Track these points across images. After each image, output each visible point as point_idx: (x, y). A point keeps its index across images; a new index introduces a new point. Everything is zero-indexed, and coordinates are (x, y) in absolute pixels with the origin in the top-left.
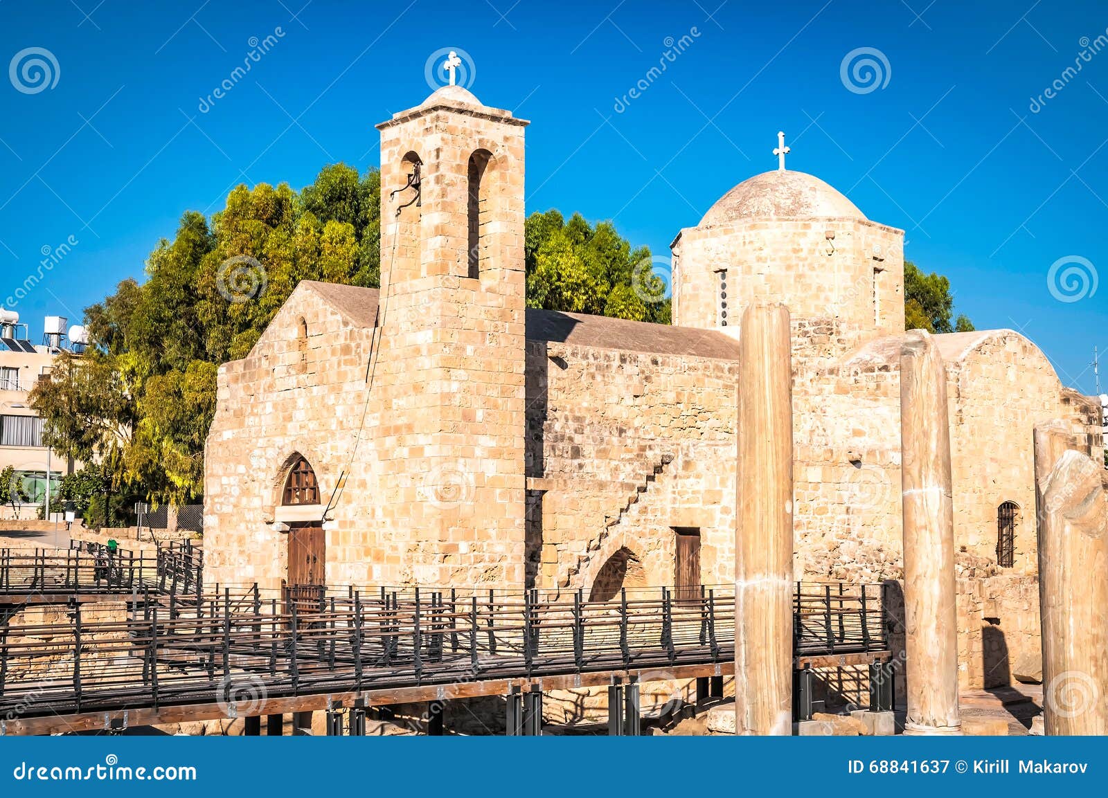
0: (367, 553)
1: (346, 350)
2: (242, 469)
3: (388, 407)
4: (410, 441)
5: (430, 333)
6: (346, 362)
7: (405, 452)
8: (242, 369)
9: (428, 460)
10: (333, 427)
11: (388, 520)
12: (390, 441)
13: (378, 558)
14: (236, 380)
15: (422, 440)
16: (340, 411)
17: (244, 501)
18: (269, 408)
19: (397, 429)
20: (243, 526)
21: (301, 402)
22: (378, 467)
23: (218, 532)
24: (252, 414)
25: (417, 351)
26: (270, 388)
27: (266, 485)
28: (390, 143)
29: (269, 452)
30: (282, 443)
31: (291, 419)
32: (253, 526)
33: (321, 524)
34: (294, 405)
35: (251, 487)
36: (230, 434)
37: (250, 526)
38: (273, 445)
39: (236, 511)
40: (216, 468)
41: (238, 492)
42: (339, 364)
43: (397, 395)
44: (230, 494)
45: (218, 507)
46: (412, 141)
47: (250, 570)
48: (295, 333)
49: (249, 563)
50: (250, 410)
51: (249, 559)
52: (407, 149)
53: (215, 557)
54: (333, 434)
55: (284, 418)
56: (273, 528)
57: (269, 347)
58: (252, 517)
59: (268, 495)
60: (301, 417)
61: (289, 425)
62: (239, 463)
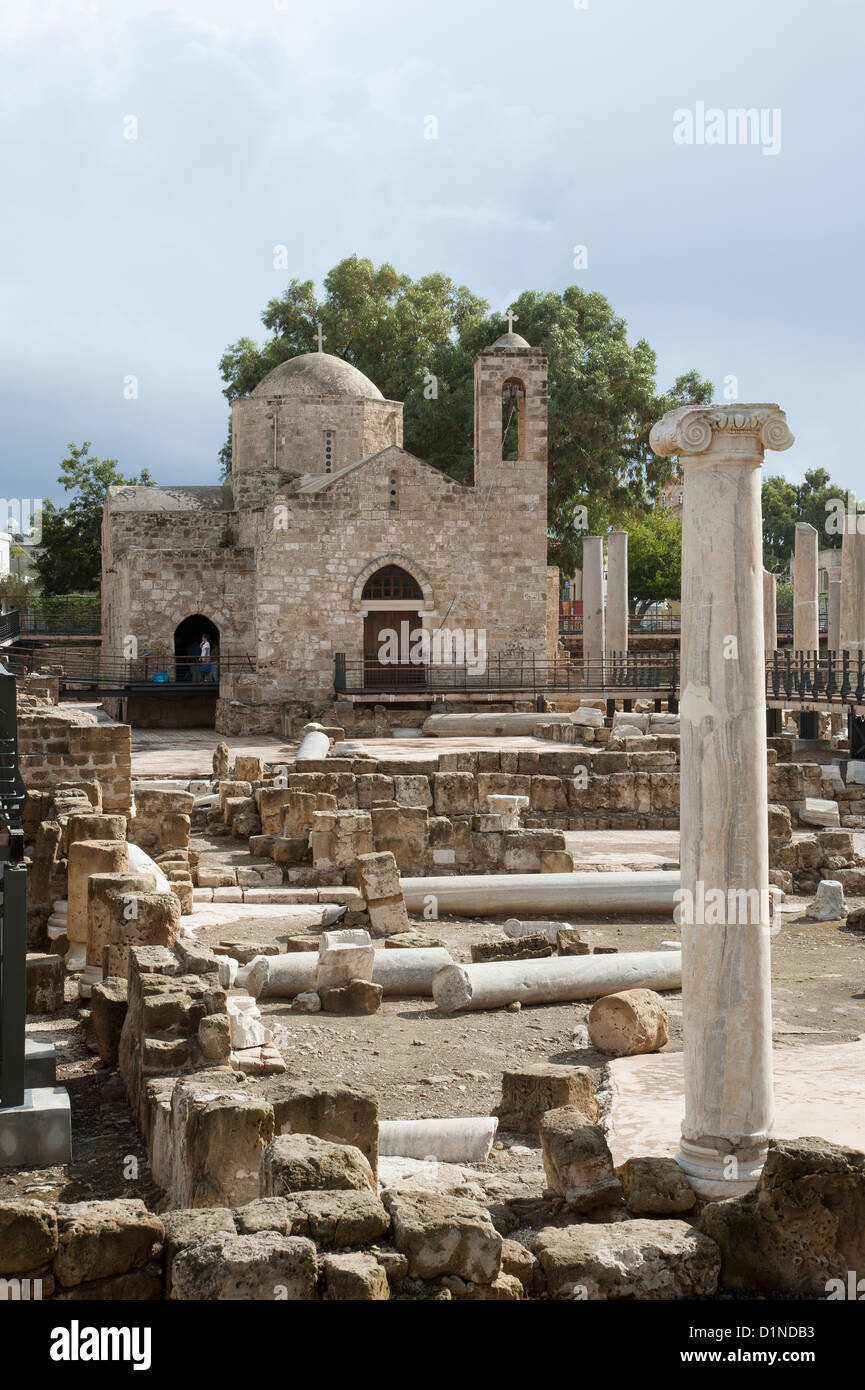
1: (448, 499)
2: (313, 572)
3: (493, 539)
4: (517, 562)
5: (536, 498)
6: (446, 507)
7: (512, 569)
8: (313, 500)
9: (536, 576)
10: (432, 548)
11: (494, 612)
12: (494, 562)
14: (304, 506)
15: (528, 563)
16: (439, 539)
17: (317, 596)
18: (350, 530)
19: (504, 555)
21: (392, 530)
22: (482, 578)
23: (279, 617)
24: (327, 532)
25: (524, 507)
26: (353, 516)
27: (354, 585)
28: (492, 367)
29: (352, 562)
30: (368, 556)
31: (380, 540)
32: (331, 614)
33: (417, 612)
34: (384, 530)
35: (326, 586)
36: (295, 546)
37: (325, 613)
38: (356, 557)
39: (305, 602)
40: (275, 570)
41: (308, 588)
42: (439, 507)
43: (503, 533)
44: (297, 590)
45: (279, 599)
46: (515, 371)
47: (326, 645)
48: (385, 481)
49: (324, 639)
50: (323, 530)
51: (325, 637)
52: (510, 375)
53: (277, 635)
54: (432, 554)
55: (371, 539)
56: (358, 615)
57: (351, 487)
58: (328, 607)
59: (358, 592)
60: (392, 540)
61: (378, 545)
62: (310, 568)
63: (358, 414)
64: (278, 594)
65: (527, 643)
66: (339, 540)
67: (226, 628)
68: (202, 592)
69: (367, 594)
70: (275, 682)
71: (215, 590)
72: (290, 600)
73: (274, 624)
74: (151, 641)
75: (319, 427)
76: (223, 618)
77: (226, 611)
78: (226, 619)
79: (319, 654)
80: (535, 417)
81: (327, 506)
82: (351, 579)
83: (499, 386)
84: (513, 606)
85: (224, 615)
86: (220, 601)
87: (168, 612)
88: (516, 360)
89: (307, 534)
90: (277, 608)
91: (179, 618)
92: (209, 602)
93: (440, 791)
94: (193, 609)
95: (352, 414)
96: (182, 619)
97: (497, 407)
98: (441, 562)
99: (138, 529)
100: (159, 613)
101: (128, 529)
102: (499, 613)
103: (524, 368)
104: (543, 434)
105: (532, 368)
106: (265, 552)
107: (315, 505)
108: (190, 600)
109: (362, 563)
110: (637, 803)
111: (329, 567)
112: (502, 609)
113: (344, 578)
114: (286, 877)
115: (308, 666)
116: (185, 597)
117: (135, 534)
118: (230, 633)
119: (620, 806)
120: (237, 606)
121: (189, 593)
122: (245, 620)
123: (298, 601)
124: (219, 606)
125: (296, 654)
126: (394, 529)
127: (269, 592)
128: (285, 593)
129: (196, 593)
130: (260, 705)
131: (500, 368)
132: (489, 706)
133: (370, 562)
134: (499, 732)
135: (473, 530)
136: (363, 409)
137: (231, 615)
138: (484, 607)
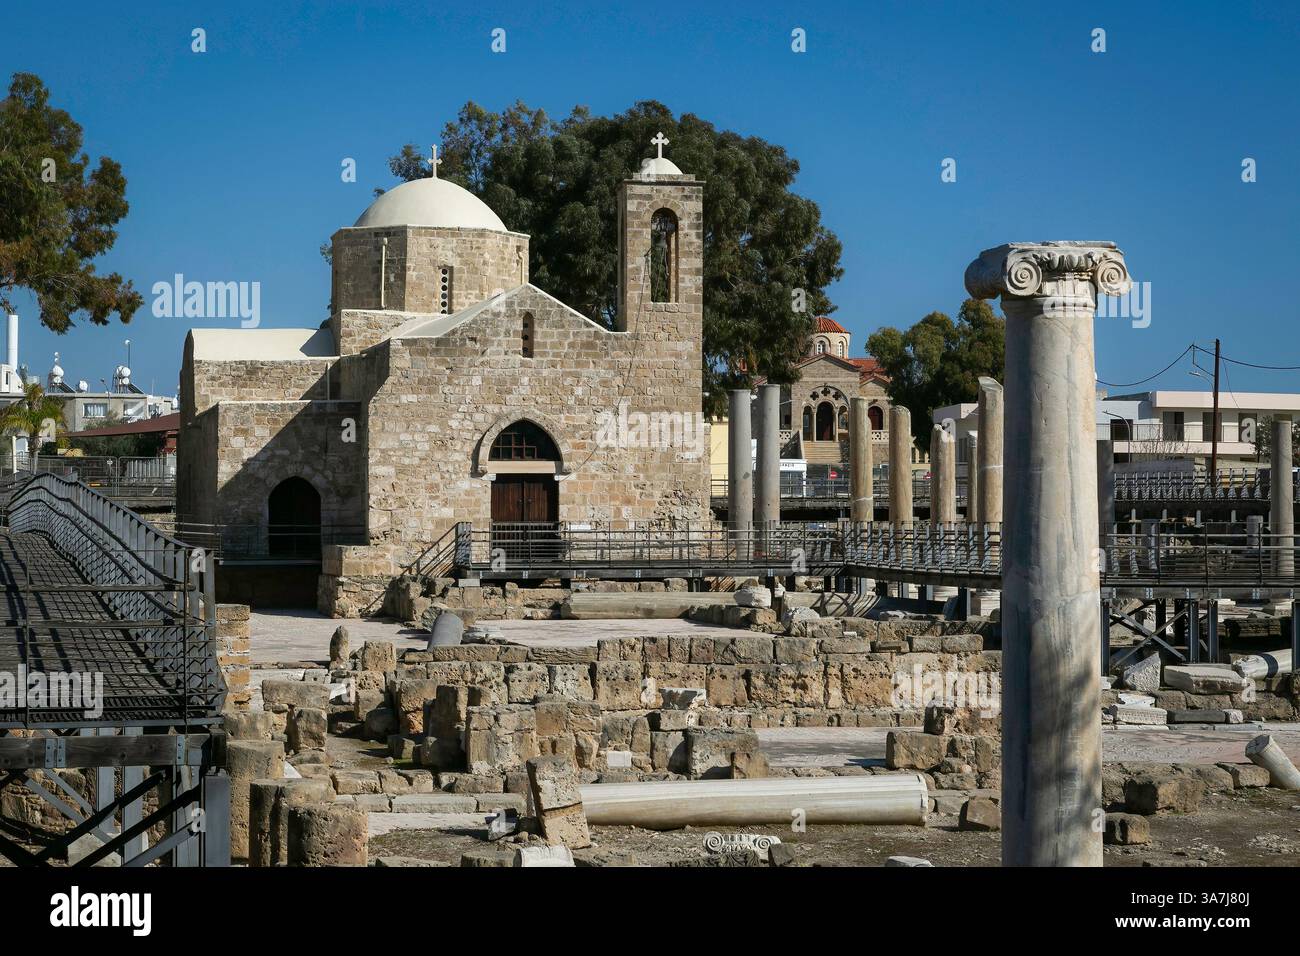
0: (613, 498)
2: (433, 428)
5: (690, 345)
6: (587, 355)
8: (434, 346)
10: (571, 402)
11: (642, 475)
13: (628, 502)
14: (423, 353)
17: (438, 455)
18: (477, 381)
20: (436, 477)
21: (525, 380)
23: (394, 480)
24: (450, 382)
26: (480, 364)
27: (480, 442)
28: (640, 196)
29: (479, 417)
30: (497, 410)
31: (510, 392)
32: (453, 476)
33: (551, 476)
34: (515, 381)
35: (449, 444)
36: (413, 398)
37: (447, 476)
38: (484, 411)
39: (424, 463)
40: (390, 426)
41: (427, 447)
42: (579, 355)
43: (652, 384)
44: (415, 449)
45: (394, 459)
46: (667, 201)
47: (448, 512)
48: (519, 325)
49: (445, 506)
50: (446, 380)
51: (446, 503)
52: (661, 205)
53: (390, 501)
54: (570, 409)
55: (500, 392)
56: (484, 478)
57: (478, 331)
58: (451, 469)
59: (485, 452)
60: (525, 391)
61: (508, 397)
62: (429, 423)
63: (478, 248)
64: (392, 453)
65: (678, 511)
66: (464, 391)
67: (328, 491)
68: (300, 451)
69: (495, 455)
70: (388, 556)
71: (316, 449)
72: (407, 461)
73: (388, 488)
74: (242, 507)
75: (433, 262)
76: (325, 480)
77: (328, 473)
78: (328, 482)
79: (440, 523)
80: (688, 254)
81: (449, 353)
82: (477, 437)
83: (648, 217)
84: (662, 468)
85: (326, 477)
86: (322, 462)
87: (262, 474)
88: (668, 189)
89: (429, 384)
90: (392, 470)
91: (274, 481)
92: (307, 462)
93: (602, 683)
94: (291, 471)
95: (472, 248)
96: (278, 482)
97: (645, 241)
98: (581, 418)
99: (225, 378)
100: (252, 475)
101: (213, 379)
102: (647, 477)
103: (675, 198)
104: (697, 272)
105: (687, 198)
106: (377, 405)
107: (436, 351)
108: (285, 459)
109: (490, 419)
110: (827, 695)
111: (451, 423)
112: (651, 473)
113: (468, 436)
114: (437, 783)
115: (426, 537)
116: (280, 456)
117: (222, 385)
118: (334, 499)
119: (807, 700)
120: (342, 467)
121: (286, 452)
122: (350, 483)
123: (416, 461)
124: (320, 468)
125: (413, 523)
126: (527, 379)
127: (382, 451)
128: (401, 453)
129: (293, 452)
130: (369, 583)
131: (649, 197)
132: (636, 584)
133: (498, 418)
134: (649, 614)
135: (618, 381)
136: (484, 243)
137: (334, 477)
138: (630, 470)
